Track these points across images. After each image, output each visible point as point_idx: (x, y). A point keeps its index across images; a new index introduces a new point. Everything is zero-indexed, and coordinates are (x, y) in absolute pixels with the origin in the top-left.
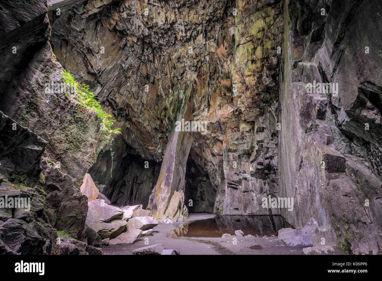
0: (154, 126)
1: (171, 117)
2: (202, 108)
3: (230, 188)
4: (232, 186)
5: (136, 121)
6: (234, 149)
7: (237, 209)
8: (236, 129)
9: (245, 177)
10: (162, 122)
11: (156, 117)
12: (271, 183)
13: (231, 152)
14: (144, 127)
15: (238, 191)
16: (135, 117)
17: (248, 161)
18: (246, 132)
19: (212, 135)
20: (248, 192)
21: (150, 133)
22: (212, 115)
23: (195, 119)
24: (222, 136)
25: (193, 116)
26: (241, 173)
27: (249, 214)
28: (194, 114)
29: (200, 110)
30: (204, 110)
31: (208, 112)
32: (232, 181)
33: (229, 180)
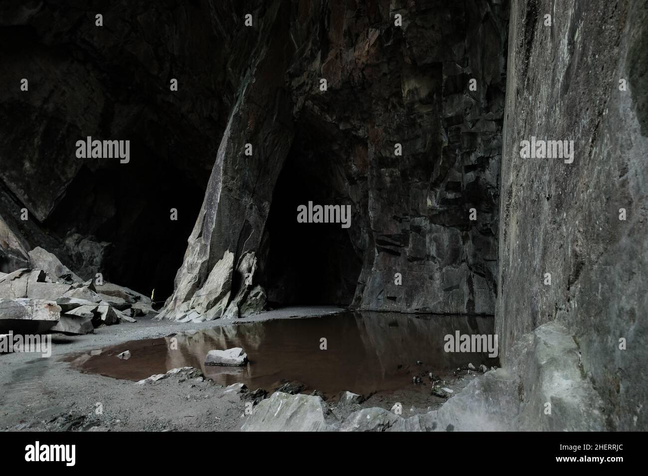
2: (307, 53)
3: (383, 254)
4: (388, 247)
7: (394, 299)
9: (416, 224)
12: (481, 236)
13: (388, 166)
15: (401, 260)
17: (425, 187)
20: (421, 259)
22: (331, 68)
23: (295, 84)
24: (363, 128)
25: (288, 75)
26: (407, 217)
27: (418, 310)
28: (291, 70)
29: (302, 59)
30: (313, 57)
31: (322, 61)
32: (385, 236)
33: (379, 234)
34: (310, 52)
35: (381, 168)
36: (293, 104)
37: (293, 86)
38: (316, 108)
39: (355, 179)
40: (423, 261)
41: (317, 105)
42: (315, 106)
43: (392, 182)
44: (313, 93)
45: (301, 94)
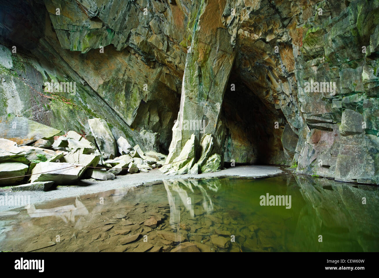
9: (350, 101)
15: (333, 134)
23: (229, 21)
24: (286, 33)
25: (224, 17)
28: (224, 13)
32: (315, 116)
33: (309, 115)
35: (307, 61)
36: (230, 36)
37: (228, 24)
38: (246, 32)
39: (286, 77)
41: (246, 30)
42: (245, 32)
45: (234, 27)
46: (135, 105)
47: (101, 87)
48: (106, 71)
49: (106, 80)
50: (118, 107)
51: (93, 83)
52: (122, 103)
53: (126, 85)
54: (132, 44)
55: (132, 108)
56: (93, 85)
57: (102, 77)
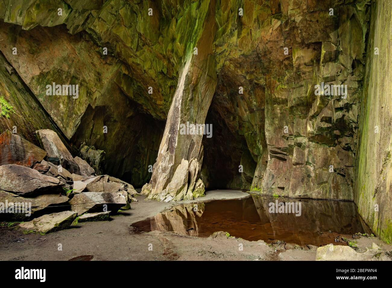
0: (159, 69)
1: (179, 50)
2: (228, 30)
3: (273, 159)
4: (278, 155)
5: (133, 62)
6: (284, 97)
7: (283, 188)
8: (286, 62)
9: (299, 142)
10: (170, 61)
11: (161, 54)
12: (344, 151)
13: (279, 103)
14: (145, 71)
15: (287, 163)
16: (131, 57)
17: (305, 117)
18: (304, 66)
19: (247, 78)
20: (302, 164)
21: (154, 81)
22: (244, 42)
23: (219, 51)
24: (263, 78)
25: (214, 46)
26: (292, 136)
27: (300, 196)
28: (217, 43)
29: (225, 35)
30: (232, 34)
31: (238, 37)
32: (277, 148)
33: (272, 147)
34: (230, 31)
35: (274, 104)
36: (216, 63)
37: (217, 53)
38: (232, 66)
39: (254, 110)
40: (303, 165)
41: (232, 64)
43: (281, 113)
44: (230, 57)
45: (222, 57)
46: (79, 110)
47: (35, 79)
48: (46, 57)
49: (44, 71)
50: (55, 111)
51: (25, 72)
52: (62, 106)
53: (71, 81)
54: (90, 29)
55: (75, 114)
56: (25, 75)
57: (39, 65)
